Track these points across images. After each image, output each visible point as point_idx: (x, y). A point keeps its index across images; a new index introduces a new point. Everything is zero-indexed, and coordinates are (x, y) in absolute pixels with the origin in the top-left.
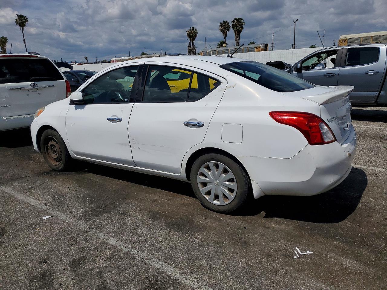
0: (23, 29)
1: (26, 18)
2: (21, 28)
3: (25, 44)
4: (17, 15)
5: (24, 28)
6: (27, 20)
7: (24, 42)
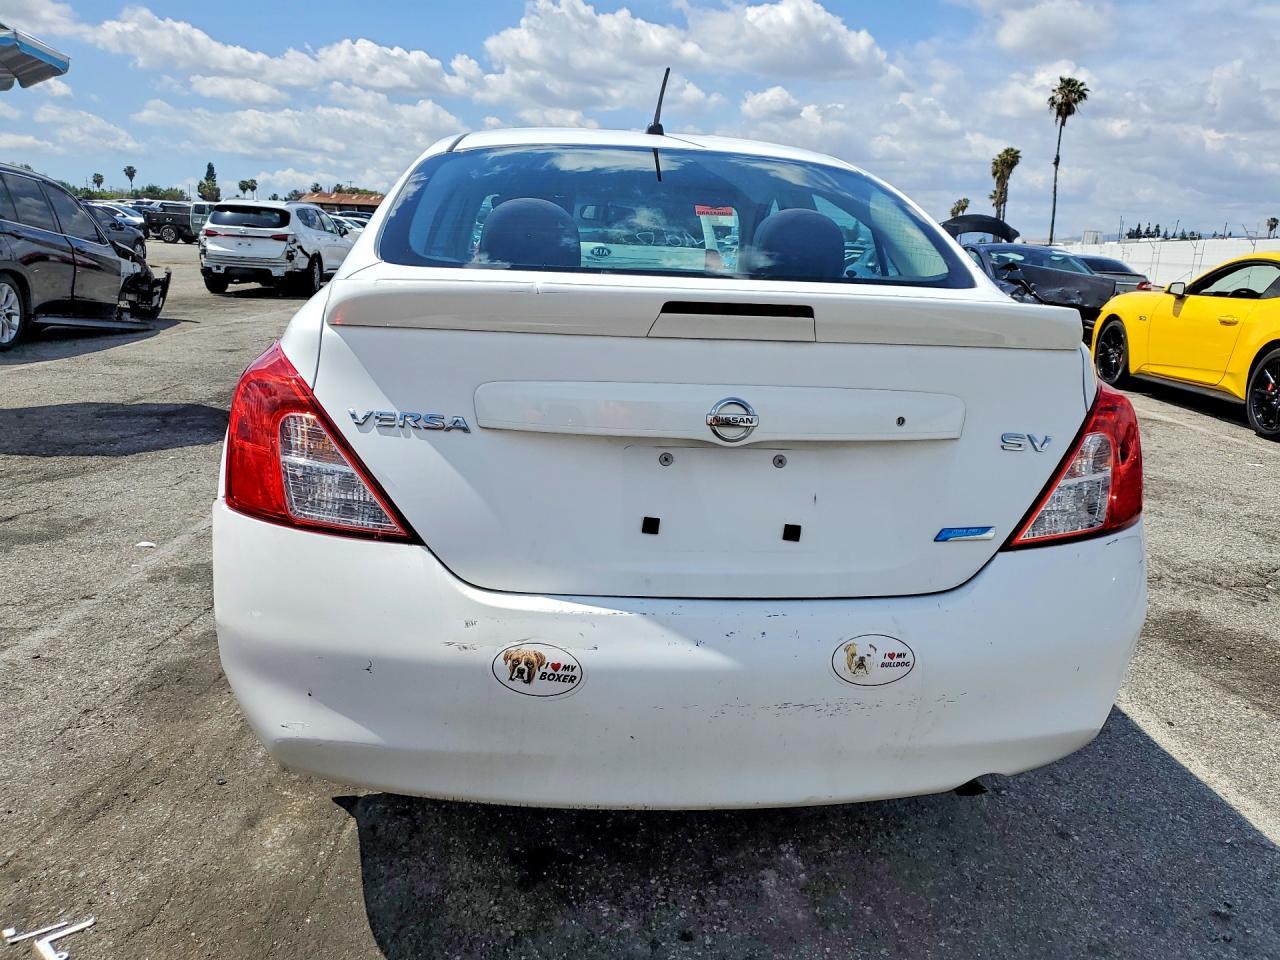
0: (1063, 123)
1: (1082, 88)
2: (1060, 119)
3: (1057, 169)
4: (1062, 79)
5: (1069, 119)
6: (1085, 96)
7: (1057, 163)
